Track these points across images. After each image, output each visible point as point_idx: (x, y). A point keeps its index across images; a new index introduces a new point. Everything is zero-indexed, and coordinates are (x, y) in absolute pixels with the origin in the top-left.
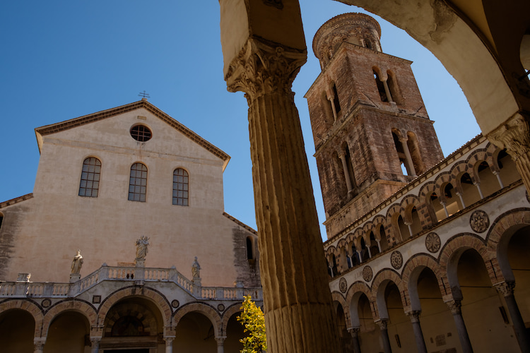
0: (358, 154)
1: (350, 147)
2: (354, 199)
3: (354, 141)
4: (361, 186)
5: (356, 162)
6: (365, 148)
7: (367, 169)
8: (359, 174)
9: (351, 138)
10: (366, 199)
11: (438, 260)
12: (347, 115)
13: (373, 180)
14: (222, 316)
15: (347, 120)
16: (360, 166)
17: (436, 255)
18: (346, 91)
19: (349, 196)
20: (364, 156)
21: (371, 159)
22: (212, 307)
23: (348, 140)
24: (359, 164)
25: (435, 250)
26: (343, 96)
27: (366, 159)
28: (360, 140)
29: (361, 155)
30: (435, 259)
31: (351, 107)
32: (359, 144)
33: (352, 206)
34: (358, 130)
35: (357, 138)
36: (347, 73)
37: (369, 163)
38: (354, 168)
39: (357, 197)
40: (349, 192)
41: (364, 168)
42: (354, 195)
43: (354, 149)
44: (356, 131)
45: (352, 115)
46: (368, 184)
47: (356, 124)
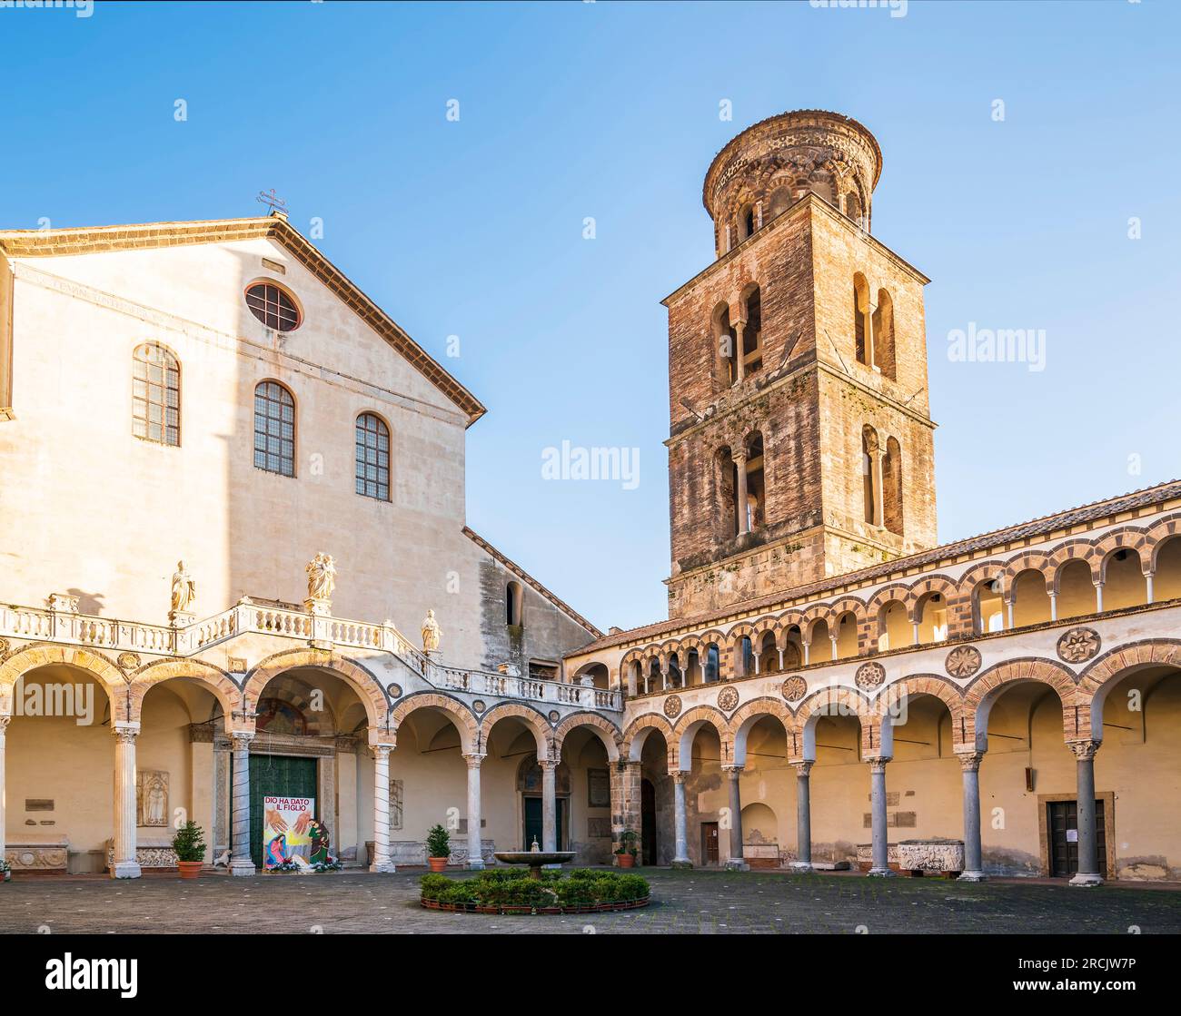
0: (786, 465)
1: (766, 446)
2: (755, 550)
3: (781, 435)
4: (776, 527)
5: (776, 478)
6: (807, 457)
7: (801, 498)
8: (777, 503)
9: (775, 427)
10: (783, 555)
11: (964, 691)
12: (776, 374)
13: (810, 522)
14: (479, 720)
15: (775, 386)
16: (785, 490)
17: (963, 683)
18: (787, 319)
19: (740, 541)
20: (800, 470)
21: (817, 480)
22: (462, 703)
23: (765, 428)
24: (781, 484)
25: (964, 674)
26: (775, 330)
27: (802, 478)
28: (798, 436)
29: (792, 468)
30: (957, 687)
31: (792, 358)
32: (792, 444)
33: (747, 562)
34: (798, 415)
35: (791, 429)
36: (801, 276)
37: (807, 488)
38: (767, 489)
39: (762, 548)
40: (742, 532)
41: (794, 494)
42: (754, 542)
43: (776, 452)
44: (792, 414)
45: (790, 378)
46: (795, 527)
47: (797, 401)
